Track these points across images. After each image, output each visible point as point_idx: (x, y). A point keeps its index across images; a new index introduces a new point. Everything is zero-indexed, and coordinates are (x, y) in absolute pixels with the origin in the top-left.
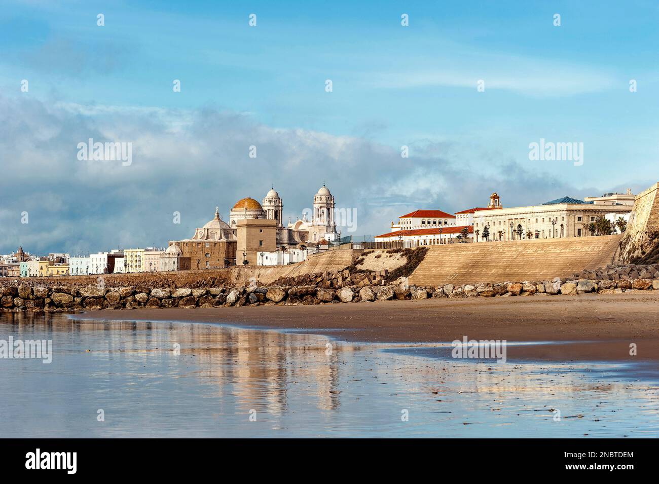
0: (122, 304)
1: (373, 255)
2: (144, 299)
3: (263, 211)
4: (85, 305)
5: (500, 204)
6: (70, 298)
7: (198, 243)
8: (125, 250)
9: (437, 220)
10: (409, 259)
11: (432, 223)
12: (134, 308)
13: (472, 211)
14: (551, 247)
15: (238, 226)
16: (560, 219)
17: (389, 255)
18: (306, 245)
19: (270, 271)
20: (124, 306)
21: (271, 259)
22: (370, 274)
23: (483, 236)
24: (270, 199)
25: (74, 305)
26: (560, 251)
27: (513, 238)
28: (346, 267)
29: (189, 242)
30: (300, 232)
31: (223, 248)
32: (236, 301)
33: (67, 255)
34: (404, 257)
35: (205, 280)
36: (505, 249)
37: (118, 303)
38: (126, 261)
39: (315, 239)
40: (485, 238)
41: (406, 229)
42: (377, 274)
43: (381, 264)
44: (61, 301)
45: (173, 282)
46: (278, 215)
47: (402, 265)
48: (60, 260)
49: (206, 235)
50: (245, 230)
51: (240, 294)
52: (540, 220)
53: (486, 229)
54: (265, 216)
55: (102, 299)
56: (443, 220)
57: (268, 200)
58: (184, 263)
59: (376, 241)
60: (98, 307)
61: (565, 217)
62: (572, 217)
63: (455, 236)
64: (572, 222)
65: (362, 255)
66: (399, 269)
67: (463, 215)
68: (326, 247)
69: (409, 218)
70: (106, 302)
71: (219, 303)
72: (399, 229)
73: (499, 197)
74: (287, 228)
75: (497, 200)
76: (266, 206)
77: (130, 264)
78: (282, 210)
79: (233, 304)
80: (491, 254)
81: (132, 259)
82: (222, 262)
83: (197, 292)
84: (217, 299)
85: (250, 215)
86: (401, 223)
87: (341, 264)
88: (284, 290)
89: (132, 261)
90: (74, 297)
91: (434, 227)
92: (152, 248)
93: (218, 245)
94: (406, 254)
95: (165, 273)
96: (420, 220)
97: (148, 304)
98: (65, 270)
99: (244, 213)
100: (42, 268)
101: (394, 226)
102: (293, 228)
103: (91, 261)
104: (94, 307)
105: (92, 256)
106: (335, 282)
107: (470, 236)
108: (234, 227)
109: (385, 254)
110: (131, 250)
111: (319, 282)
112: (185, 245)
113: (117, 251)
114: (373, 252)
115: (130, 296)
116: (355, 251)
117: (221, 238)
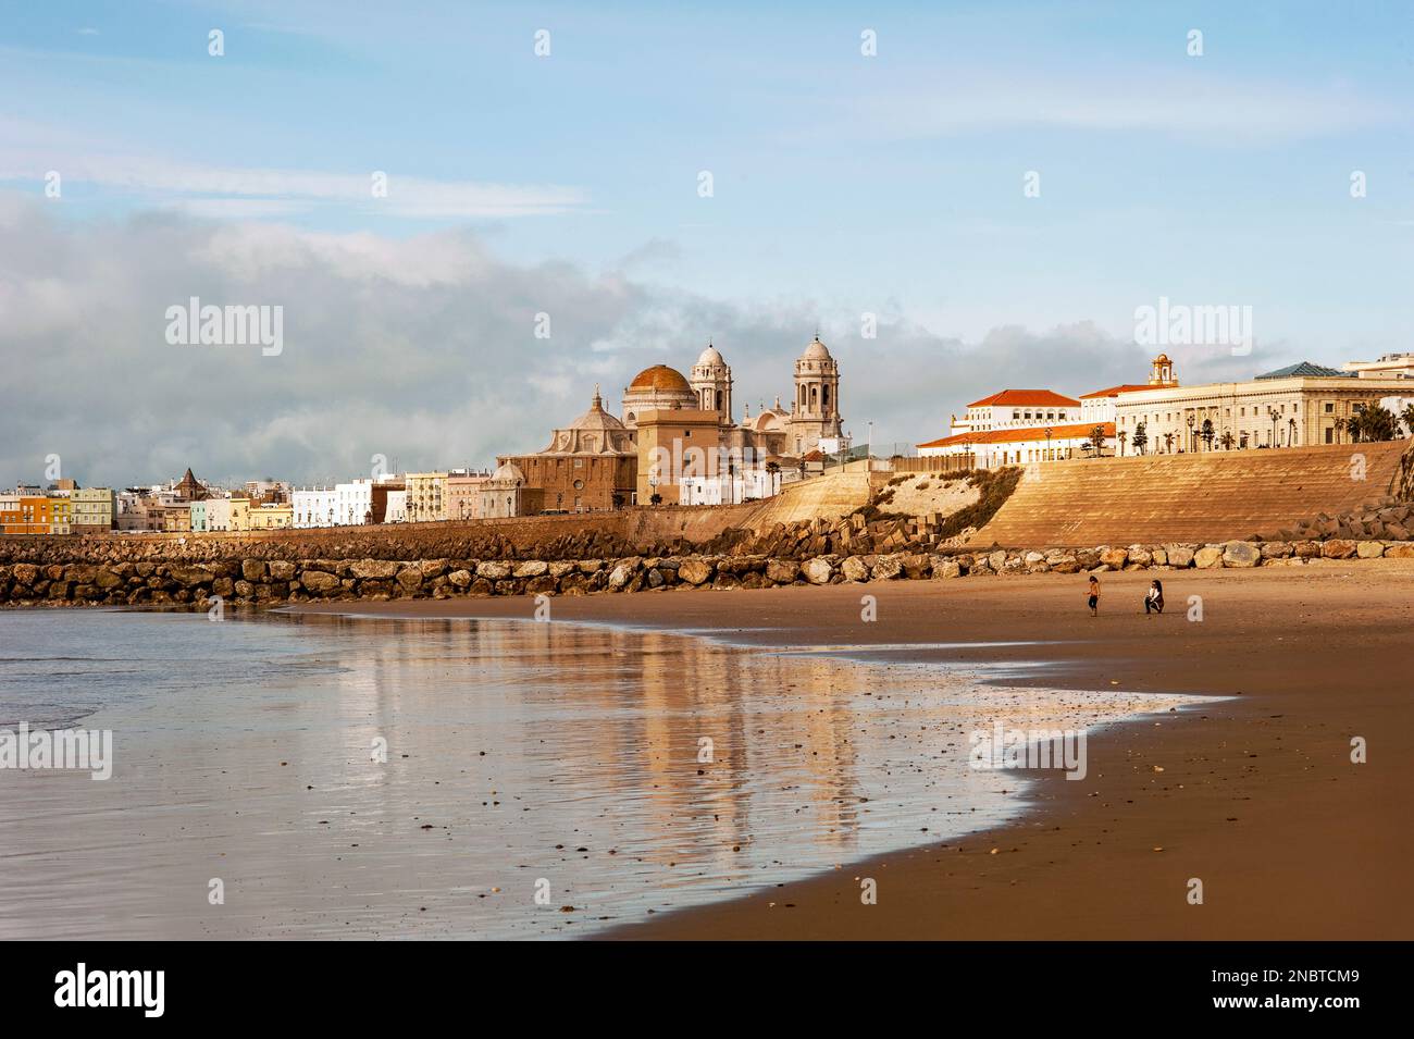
0: (426, 590)
1: (910, 485)
2: (464, 581)
3: (691, 393)
4: (360, 593)
5: (1174, 378)
6: (333, 581)
7: (559, 460)
8: (407, 476)
9: (1045, 410)
10: (985, 490)
11: (1034, 416)
12: (447, 597)
13: (1113, 393)
14: (1267, 467)
15: (640, 425)
16: (1289, 408)
17: (943, 483)
18: (779, 462)
19: (705, 516)
20: (429, 592)
21: (709, 492)
22: (907, 522)
23: (1135, 444)
24: (706, 368)
25: (341, 592)
26: (1288, 473)
27: (1195, 448)
28: (857, 508)
29: (540, 458)
30: (767, 435)
31: (610, 470)
32: (626, 584)
33: (285, 486)
34: (974, 486)
35: (574, 537)
36: (1178, 471)
37: (419, 589)
38: (410, 497)
39: (799, 449)
40: (1138, 448)
41: (981, 430)
42: (921, 521)
43: (928, 501)
44: (318, 585)
45: (508, 541)
46: (723, 400)
47: (970, 503)
48: (274, 498)
49: (574, 444)
50: (654, 432)
51: (633, 570)
52: (1249, 410)
53: (1140, 430)
54: (695, 402)
55: (391, 582)
56: (1056, 410)
57: (701, 368)
58: (529, 500)
59: (919, 456)
60: (385, 596)
61: (1301, 405)
62: (1314, 404)
63: (1077, 443)
64: (1313, 414)
65: (891, 484)
66: (964, 511)
67: (1095, 400)
68: (818, 466)
69: (986, 408)
70: (397, 588)
71: (595, 587)
72: (968, 430)
73: (1170, 363)
74: (740, 427)
75: (1167, 368)
76: (697, 381)
77: (419, 504)
78: (730, 390)
79: (620, 589)
80: (1149, 481)
81: (423, 493)
82: (608, 499)
83: (558, 568)
84: (592, 580)
85: (665, 401)
86: (970, 417)
87: (847, 503)
88: (709, 563)
89: (422, 498)
90: (341, 578)
91: (1038, 424)
92: (463, 471)
93: (599, 463)
94: (978, 482)
95: (491, 522)
96: (1009, 411)
97: (472, 589)
98: (284, 517)
99: (651, 397)
100: (235, 514)
101: (956, 423)
102: (754, 427)
103: (337, 497)
104: (376, 596)
105: (338, 487)
106: (834, 538)
107: (1107, 442)
108: (631, 426)
109: (937, 482)
110: (421, 476)
111: (803, 539)
112: (532, 463)
113: (392, 477)
114: (912, 476)
115: (439, 576)
116: (876, 474)
117: (605, 449)
